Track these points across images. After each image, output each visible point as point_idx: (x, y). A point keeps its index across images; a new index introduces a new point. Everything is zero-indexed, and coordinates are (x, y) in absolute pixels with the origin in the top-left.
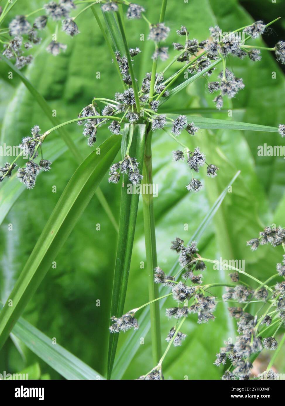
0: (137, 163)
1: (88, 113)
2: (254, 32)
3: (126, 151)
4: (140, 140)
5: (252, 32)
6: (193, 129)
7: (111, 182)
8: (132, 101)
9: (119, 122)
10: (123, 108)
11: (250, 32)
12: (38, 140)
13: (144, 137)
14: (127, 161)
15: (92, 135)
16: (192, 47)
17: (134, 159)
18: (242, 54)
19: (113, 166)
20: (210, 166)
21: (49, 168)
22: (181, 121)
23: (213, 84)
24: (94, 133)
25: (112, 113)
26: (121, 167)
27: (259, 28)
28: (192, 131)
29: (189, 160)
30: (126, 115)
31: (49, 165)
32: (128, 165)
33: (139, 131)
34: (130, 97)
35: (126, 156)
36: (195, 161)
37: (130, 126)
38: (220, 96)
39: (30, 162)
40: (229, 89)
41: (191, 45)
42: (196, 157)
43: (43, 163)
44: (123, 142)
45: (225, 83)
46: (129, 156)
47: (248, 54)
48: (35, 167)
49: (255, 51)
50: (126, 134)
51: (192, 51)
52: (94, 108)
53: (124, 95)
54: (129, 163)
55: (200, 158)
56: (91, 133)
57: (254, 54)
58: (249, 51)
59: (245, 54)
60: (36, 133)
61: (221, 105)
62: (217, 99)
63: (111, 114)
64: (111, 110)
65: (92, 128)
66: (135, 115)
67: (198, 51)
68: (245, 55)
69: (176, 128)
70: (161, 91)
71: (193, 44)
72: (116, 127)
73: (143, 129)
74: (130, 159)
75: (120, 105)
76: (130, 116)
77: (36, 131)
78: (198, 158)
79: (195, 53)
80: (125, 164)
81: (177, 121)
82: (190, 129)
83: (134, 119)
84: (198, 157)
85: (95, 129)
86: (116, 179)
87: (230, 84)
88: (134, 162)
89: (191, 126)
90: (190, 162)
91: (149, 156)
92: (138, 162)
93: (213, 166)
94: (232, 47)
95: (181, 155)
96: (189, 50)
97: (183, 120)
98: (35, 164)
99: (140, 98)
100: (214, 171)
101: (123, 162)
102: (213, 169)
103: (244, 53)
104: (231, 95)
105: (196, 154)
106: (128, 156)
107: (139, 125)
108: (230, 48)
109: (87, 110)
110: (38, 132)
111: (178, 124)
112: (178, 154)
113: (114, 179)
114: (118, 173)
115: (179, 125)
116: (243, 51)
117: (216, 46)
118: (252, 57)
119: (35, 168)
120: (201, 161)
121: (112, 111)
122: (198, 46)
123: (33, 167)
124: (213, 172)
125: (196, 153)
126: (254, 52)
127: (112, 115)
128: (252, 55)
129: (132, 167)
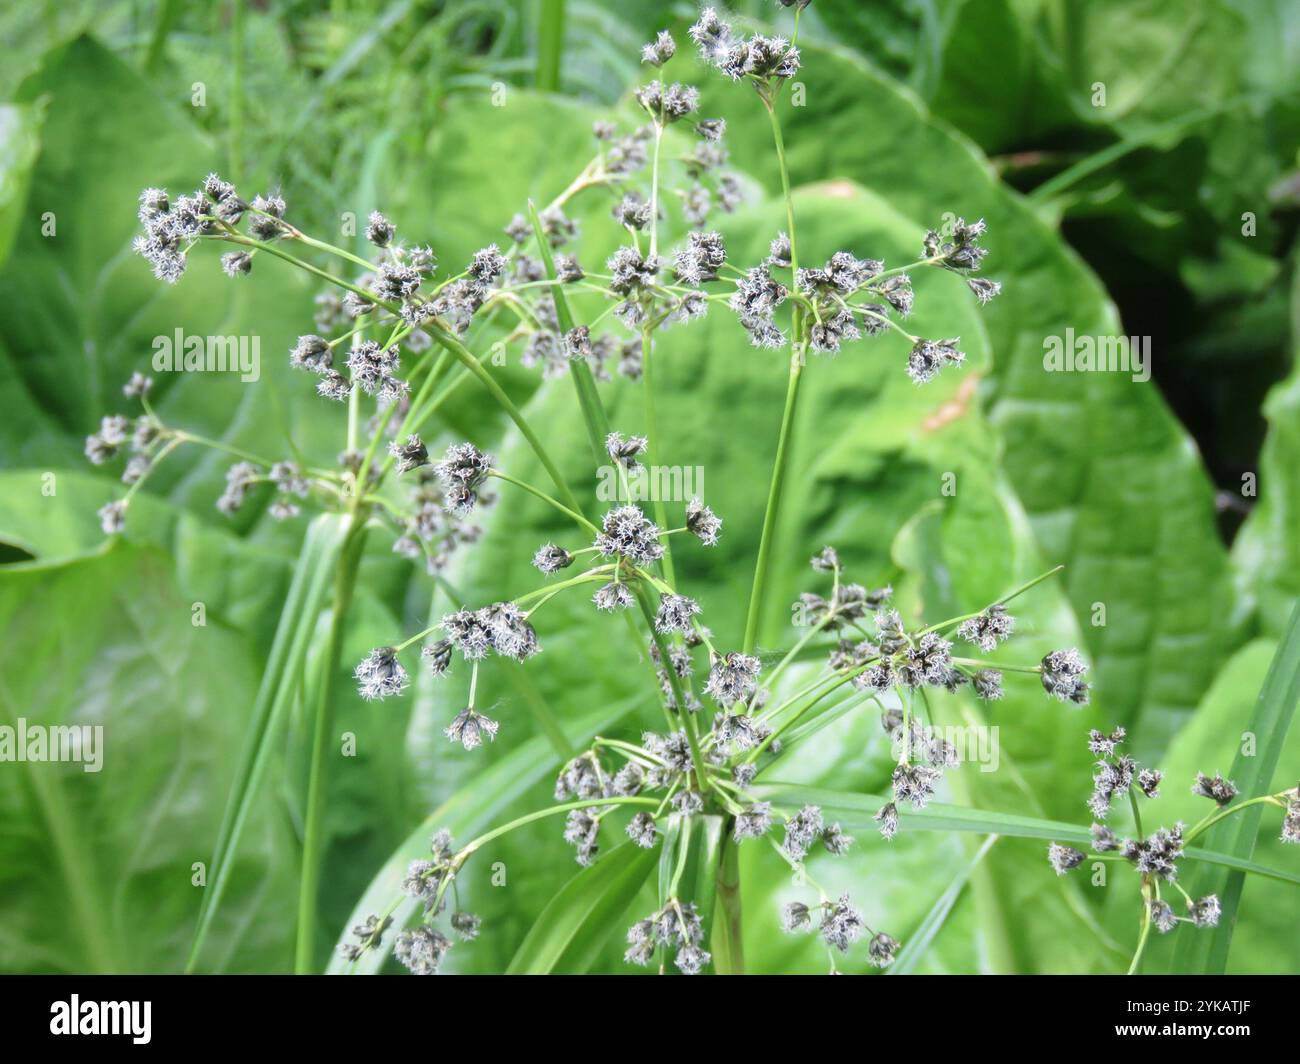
0: (698, 919)
1: (581, 776)
2: (984, 636)
3: (670, 887)
4: (707, 857)
5: (981, 635)
6: (838, 843)
7: (632, 962)
8: (686, 762)
9: (654, 816)
10: (665, 778)
11: (976, 634)
12: (446, 868)
13: (716, 849)
14: (672, 914)
15: (586, 839)
16: (849, 606)
17: (689, 908)
18: (957, 681)
19: (635, 928)
20: (878, 937)
21: (475, 933)
22: (807, 822)
23: (895, 715)
24: (591, 836)
25: (638, 787)
26: (655, 929)
27: (997, 625)
28: (836, 847)
29: (825, 924)
30: (672, 796)
31: (474, 924)
32: (673, 925)
33: (705, 835)
34: (682, 752)
35: (669, 900)
36: (838, 930)
37: (682, 821)
38: (892, 805)
39: (424, 930)
40: (913, 787)
41: (847, 601)
42: (839, 919)
43: (461, 920)
44: (664, 862)
45: (904, 773)
46: (679, 898)
47: (970, 682)
48: (437, 941)
49: (990, 676)
50: (672, 840)
51: (849, 615)
52: (596, 762)
53: (667, 746)
54: (675, 918)
55: (852, 921)
56: (584, 835)
57: (986, 682)
58: (974, 675)
59: (965, 681)
60: (443, 848)
61: (892, 830)
62: (885, 814)
63: (635, 790)
64: (635, 781)
65: (588, 824)
66: (694, 796)
67: (863, 615)
68: (963, 684)
69: (795, 840)
70: (762, 741)
71: (852, 597)
72: (645, 830)
73: (714, 828)
74: (678, 908)
75: (658, 772)
76: (680, 801)
77: (442, 842)
78: (847, 921)
79: (857, 621)
80: (666, 922)
81: (797, 823)
82: (831, 841)
83: (690, 808)
84: (847, 918)
85: (595, 825)
86: (643, 954)
87: (917, 775)
88: (688, 916)
89: (833, 834)
90: (826, 929)
91: (731, 884)
92: (700, 916)
93: (885, 939)
94: (929, 669)
95: (803, 915)
96: (840, 613)
97: (812, 819)
98: (436, 935)
99: (708, 754)
100: (887, 950)
101: (661, 918)
102: (886, 945)
103: (961, 679)
104: (919, 803)
105: (842, 911)
106: (675, 901)
107: (706, 818)
108: (925, 672)
109: (578, 768)
110: (446, 846)
111: (800, 829)
112: (794, 912)
113: (638, 954)
114: (648, 940)
115: (801, 833)
116: (958, 672)
117: (885, 675)
118: (982, 689)
119: (437, 945)
120: (853, 930)
121: (637, 783)
122: (864, 604)
123: (430, 943)
124: (884, 953)
125: (843, 907)
126: (986, 678)
127: (637, 794)
128: (982, 684)
129: (683, 930)
